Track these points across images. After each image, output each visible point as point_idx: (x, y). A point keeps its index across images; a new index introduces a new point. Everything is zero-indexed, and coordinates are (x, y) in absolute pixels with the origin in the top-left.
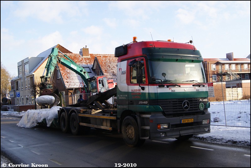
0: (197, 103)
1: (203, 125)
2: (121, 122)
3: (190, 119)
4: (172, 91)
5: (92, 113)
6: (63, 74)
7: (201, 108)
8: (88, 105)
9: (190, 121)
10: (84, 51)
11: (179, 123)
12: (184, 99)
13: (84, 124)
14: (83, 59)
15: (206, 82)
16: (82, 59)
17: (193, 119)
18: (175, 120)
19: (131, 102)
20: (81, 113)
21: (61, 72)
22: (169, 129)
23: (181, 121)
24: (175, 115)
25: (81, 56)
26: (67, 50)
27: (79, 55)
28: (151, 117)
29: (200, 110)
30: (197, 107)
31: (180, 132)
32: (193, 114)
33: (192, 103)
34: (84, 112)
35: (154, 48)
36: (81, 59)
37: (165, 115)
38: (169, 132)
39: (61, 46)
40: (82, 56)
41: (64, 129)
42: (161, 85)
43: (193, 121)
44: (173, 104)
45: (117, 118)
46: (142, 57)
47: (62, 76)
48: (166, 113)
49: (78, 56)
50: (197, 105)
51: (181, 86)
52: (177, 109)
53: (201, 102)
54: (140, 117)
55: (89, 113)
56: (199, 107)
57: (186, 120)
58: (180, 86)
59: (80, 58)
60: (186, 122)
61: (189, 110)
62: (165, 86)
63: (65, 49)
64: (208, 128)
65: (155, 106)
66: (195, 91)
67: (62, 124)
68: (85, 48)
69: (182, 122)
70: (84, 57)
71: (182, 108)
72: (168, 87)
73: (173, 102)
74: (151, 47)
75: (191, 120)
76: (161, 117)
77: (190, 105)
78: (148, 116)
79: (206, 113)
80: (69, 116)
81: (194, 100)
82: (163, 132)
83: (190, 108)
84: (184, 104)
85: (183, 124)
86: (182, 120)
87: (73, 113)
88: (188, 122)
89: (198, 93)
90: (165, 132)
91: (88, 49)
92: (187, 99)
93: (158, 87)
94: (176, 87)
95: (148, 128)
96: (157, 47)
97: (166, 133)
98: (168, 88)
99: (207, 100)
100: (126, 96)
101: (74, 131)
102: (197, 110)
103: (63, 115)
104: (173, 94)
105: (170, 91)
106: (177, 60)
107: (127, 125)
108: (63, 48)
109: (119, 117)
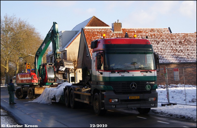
0: (144, 85)
1: (148, 101)
2: (93, 97)
3: (136, 97)
4: (122, 75)
5: (82, 91)
6: (91, 51)
7: (148, 89)
8: (85, 84)
9: (136, 98)
10: (117, 26)
11: (127, 99)
12: (132, 82)
13: (76, 100)
14: (115, 35)
16: (113, 34)
17: (139, 97)
18: (124, 97)
19: (97, 82)
20: (76, 91)
22: (118, 103)
23: (128, 97)
24: (124, 93)
25: (112, 32)
26: (103, 23)
27: (110, 30)
28: (105, 93)
29: (146, 90)
30: (144, 88)
31: (128, 105)
32: (141, 93)
33: (139, 85)
34: (78, 90)
35: (111, 44)
36: (111, 35)
37: (116, 93)
38: (118, 105)
39: (97, 19)
40: (113, 31)
41: (67, 104)
42: (113, 71)
43: (139, 98)
44: (122, 85)
45: (91, 94)
47: (90, 53)
48: (116, 91)
49: (109, 32)
50: (144, 86)
51: (130, 72)
52: (125, 88)
53: (147, 84)
54: (101, 93)
55: (81, 90)
56: (145, 88)
57: (133, 97)
58: (129, 72)
59: (111, 33)
60: (133, 98)
61: (136, 90)
62: (116, 72)
63: (101, 21)
64: (154, 104)
65: (109, 86)
66: (142, 75)
67: (66, 100)
68: (117, 22)
69: (130, 98)
70: (115, 32)
71: (130, 88)
72: (119, 73)
73: (122, 83)
75: (137, 97)
76: (113, 94)
77: (137, 86)
78: (104, 93)
79: (152, 93)
80: (70, 92)
81: (141, 83)
82: (113, 105)
83: (137, 88)
84: (132, 85)
85: (130, 100)
86: (130, 97)
87: (72, 91)
88: (134, 98)
89: (145, 77)
90: (115, 104)
91: (120, 23)
92: (134, 82)
93: (110, 72)
94: (126, 72)
95: (104, 101)
98: (119, 74)
99: (154, 83)
100: (95, 78)
101: (72, 105)
102: (144, 90)
103: (66, 92)
104: (123, 77)
105: (120, 76)
106: (130, 53)
107: (96, 99)
108: (99, 20)
109: (92, 94)
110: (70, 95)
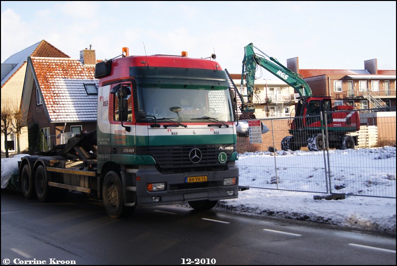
0: (214, 152)
1: (223, 186)
2: (102, 181)
3: (201, 177)
4: (172, 133)
5: (66, 167)
6: (46, 96)
7: (222, 160)
8: (66, 152)
9: (201, 180)
10: (87, 55)
11: (182, 182)
12: (193, 146)
13: (55, 184)
14: (85, 69)
15: (233, 120)
16: (83, 69)
17: (206, 177)
18: (178, 178)
19: (114, 149)
20: (50, 166)
21: (42, 92)
22: (166, 192)
23: (186, 179)
24: (177, 171)
25: (81, 64)
26: (59, 51)
27: (78, 62)
28: (138, 172)
29: (220, 163)
30: (215, 159)
31: (185, 196)
32: (209, 169)
33: (206, 152)
34: (56, 165)
35: (148, 67)
36: (80, 70)
37: (160, 170)
38: (165, 195)
39: (49, 44)
40: (83, 63)
41: (27, 193)
42: (155, 124)
43: (206, 180)
44: (174, 153)
45: (96, 174)
46: (128, 80)
47: (45, 100)
48: (161, 166)
49: (76, 64)
50: (214, 155)
51: (188, 126)
52: (180, 161)
53: (221, 151)
54: (125, 172)
55: (63, 166)
56: (218, 158)
57: (195, 178)
58: (186, 127)
59: (79, 67)
60: (195, 181)
61: (200, 163)
62: (162, 127)
64: (232, 191)
65: (145, 157)
66: (212, 133)
67: (24, 183)
68: (89, 49)
69: (188, 181)
70: (86, 65)
71: (189, 160)
72: (166, 128)
73: (174, 150)
74: (143, 65)
75: (203, 179)
76: (153, 172)
77: (203, 156)
78: (135, 171)
79: (230, 169)
80: (34, 170)
81: (209, 148)
82: (156, 196)
83: (202, 159)
84: (193, 154)
85: (189, 183)
86: (188, 178)
87: (40, 167)
88: (198, 181)
89: (217, 136)
90: (159, 195)
91: (94, 51)
92: (197, 146)
93: (149, 127)
94: (180, 127)
95: (134, 189)
96: (152, 65)
97: (160, 197)
98: (167, 130)
99: (232, 148)
100: (108, 139)
101: (40, 195)
102: (215, 163)
103: (25, 168)
104: (174, 138)
105: (169, 134)
106: (185, 87)
107: (110, 184)
108: (52, 47)
109: (99, 172)
110: (36, 175)
